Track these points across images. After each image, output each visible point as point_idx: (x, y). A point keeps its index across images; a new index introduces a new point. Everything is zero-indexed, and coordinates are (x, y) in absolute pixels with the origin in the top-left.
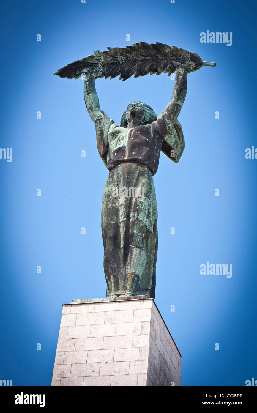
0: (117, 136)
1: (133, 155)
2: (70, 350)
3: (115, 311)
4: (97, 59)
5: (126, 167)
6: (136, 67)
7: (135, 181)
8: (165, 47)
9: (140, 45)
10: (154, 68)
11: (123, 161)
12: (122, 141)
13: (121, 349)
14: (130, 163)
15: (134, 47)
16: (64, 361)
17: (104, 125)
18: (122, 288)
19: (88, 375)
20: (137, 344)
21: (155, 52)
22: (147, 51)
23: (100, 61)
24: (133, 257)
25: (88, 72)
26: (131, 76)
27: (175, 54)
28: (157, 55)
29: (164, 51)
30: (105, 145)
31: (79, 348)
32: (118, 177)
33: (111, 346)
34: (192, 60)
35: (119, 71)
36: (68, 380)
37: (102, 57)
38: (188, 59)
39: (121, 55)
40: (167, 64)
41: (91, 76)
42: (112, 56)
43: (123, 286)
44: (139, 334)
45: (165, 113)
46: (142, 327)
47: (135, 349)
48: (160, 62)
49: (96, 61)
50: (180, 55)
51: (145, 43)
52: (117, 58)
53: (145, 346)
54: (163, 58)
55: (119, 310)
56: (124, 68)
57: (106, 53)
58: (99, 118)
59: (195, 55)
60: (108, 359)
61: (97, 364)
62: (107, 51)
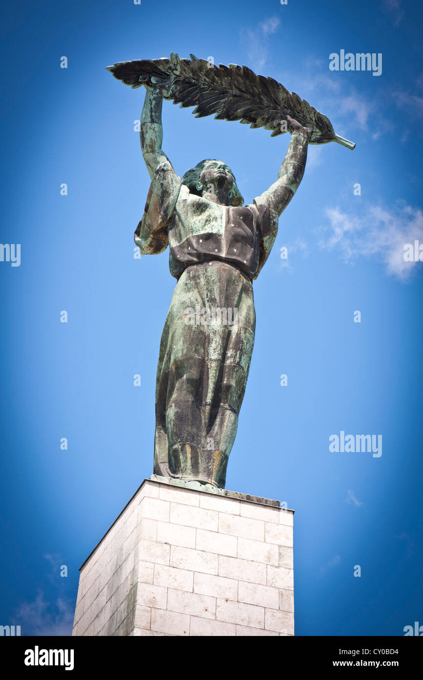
0: (203, 211)
1: (234, 254)
2: (163, 563)
3: (234, 515)
4: (170, 68)
5: (224, 270)
6: (222, 102)
7: (237, 298)
8: (280, 89)
9: (242, 71)
10: (252, 115)
11: (218, 259)
12: (213, 223)
13: (249, 583)
14: (229, 266)
15: (231, 69)
16: (153, 579)
17: (172, 184)
18: (204, 471)
19: (198, 614)
20: (274, 580)
21: (260, 90)
22: (248, 84)
23: (174, 71)
24: (225, 424)
25: (156, 84)
26: (211, 114)
27: (292, 106)
28: (262, 96)
29: (275, 93)
30: (167, 217)
31: (178, 563)
32: (208, 282)
33: (231, 574)
34: (317, 126)
35: (196, 100)
36: (164, 615)
37: (178, 67)
38: (312, 122)
39: (206, 75)
40: (276, 117)
41: (161, 93)
42: (192, 71)
43: (205, 468)
44: (277, 565)
45: (272, 198)
46: (280, 554)
47: (271, 588)
48: (264, 108)
49: (169, 71)
50: (301, 111)
51: (250, 70)
52: (199, 76)
53: (287, 588)
54: (271, 105)
55: (240, 516)
56: (205, 97)
57: (187, 63)
58: (165, 168)
59: (326, 120)
60: (230, 596)
61: (210, 598)
62: (189, 61)
